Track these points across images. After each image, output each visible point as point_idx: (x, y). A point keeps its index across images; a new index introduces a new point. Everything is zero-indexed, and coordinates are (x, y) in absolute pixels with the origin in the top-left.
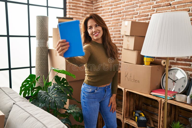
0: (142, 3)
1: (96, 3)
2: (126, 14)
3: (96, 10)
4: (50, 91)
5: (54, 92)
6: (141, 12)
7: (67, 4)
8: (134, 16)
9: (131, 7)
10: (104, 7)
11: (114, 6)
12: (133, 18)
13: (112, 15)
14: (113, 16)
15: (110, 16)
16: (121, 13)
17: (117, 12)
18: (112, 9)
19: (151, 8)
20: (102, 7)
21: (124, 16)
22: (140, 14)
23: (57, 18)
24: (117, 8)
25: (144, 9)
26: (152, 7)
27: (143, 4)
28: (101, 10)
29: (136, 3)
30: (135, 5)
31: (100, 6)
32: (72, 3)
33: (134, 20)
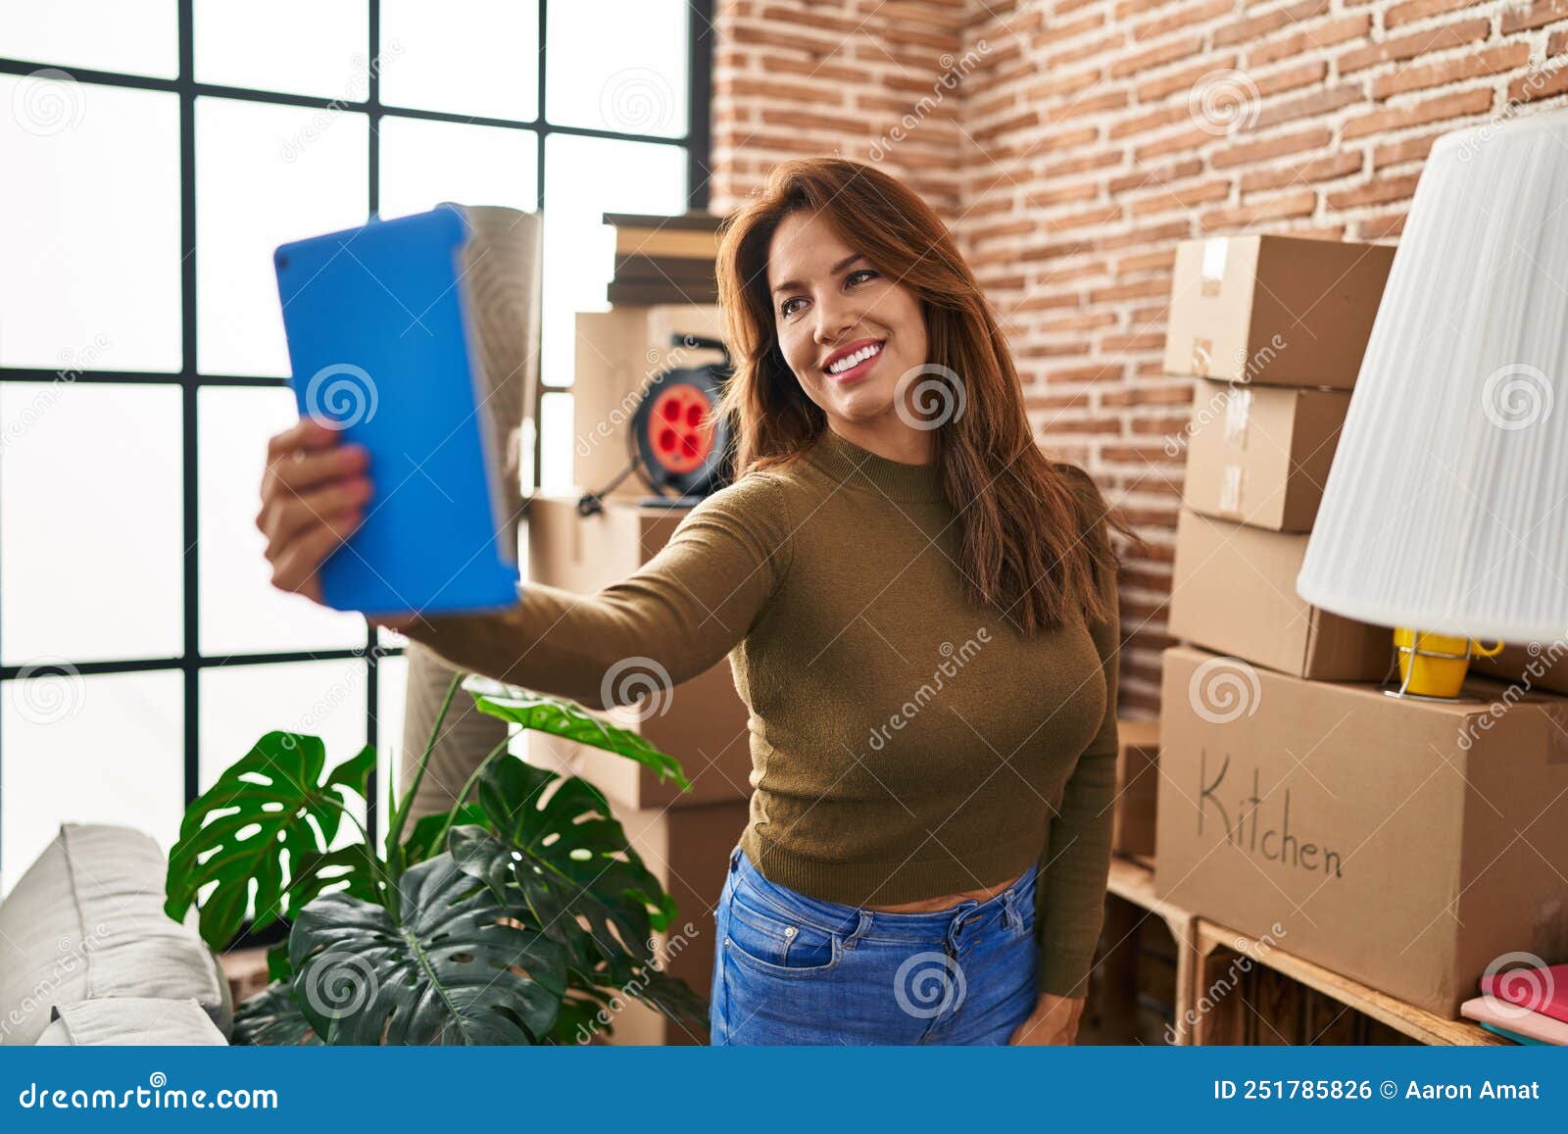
0: (1410, 58)
1: (988, 86)
2: (1245, 179)
3: (982, 148)
4: (422, 904)
5: (449, 917)
6: (1396, 155)
7: (723, 103)
8: (1324, 189)
9: (1297, 104)
10: (1055, 115)
11: (1142, 101)
12: (1309, 214)
13: (1117, 187)
14: (1127, 199)
15: (1104, 201)
16: (1198, 167)
17: (1168, 161)
18: (1119, 132)
19: (1492, 103)
20: (1031, 120)
21: (1225, 197)
22: (1387, 173)
23: (608, 219)
24: (1168, 118)
25: (1427, 123)
26: (1511, 88)
27: (1414, 73)
28: (1027, 146)
29: (1343, 60)
30: (1338, 89)
31: (1022, 109)
32: (762, 89)
33: (1322, 232)
